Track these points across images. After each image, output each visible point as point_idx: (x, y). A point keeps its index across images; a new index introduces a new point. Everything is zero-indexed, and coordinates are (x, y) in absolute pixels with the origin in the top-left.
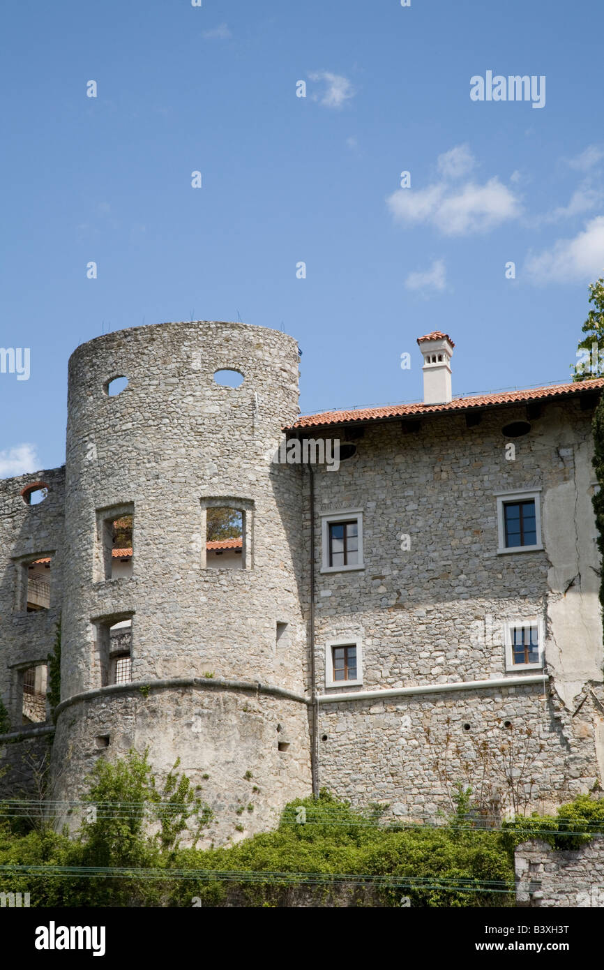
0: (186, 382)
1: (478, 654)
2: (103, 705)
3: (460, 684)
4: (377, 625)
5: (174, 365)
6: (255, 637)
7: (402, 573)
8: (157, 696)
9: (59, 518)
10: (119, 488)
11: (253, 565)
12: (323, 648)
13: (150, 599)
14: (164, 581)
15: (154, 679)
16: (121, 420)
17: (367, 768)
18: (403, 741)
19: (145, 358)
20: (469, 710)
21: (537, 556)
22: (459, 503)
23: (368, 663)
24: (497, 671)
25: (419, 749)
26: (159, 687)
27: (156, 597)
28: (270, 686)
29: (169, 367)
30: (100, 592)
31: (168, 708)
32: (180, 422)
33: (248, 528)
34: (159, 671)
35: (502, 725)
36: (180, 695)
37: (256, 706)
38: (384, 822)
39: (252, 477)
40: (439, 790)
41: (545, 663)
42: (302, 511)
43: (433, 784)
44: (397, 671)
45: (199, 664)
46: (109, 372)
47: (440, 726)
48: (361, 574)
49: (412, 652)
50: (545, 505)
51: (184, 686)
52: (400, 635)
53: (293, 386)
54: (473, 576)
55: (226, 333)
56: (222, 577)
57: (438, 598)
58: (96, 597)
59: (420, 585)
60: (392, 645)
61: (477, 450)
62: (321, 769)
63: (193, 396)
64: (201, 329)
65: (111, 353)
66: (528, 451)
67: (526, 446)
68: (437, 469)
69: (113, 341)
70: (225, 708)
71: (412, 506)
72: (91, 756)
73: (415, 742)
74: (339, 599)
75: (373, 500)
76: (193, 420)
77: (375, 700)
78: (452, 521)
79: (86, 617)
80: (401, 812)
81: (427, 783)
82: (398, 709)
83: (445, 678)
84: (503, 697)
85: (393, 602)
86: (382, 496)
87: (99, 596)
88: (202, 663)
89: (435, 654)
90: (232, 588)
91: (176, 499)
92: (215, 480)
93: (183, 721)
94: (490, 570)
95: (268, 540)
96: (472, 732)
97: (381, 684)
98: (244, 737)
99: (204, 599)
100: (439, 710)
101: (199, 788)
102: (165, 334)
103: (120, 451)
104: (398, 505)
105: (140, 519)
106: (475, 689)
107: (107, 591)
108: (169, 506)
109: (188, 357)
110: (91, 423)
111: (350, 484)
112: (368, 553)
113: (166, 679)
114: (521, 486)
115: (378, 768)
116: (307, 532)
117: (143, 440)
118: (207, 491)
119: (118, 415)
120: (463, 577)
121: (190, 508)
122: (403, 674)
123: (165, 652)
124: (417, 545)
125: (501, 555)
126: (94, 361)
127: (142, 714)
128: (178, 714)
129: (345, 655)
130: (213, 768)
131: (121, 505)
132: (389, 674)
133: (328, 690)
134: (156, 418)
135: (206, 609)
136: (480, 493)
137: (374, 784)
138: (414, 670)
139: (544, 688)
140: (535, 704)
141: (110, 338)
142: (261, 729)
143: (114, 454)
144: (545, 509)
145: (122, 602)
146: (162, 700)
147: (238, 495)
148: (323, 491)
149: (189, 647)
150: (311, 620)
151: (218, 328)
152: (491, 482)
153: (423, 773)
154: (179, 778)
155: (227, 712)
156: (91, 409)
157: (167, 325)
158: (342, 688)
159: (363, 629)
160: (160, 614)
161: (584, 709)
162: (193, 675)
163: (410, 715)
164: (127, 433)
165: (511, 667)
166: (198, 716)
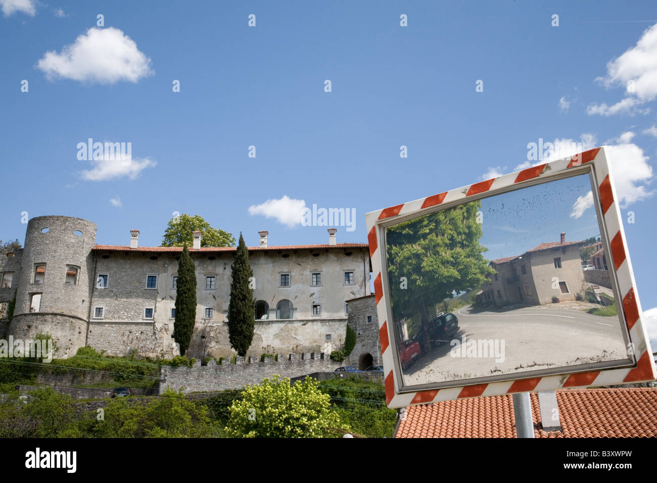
0: (66, 233)
1: (136, 314)
2: (29, 317)
3: (130, 321)
4: (109, 303)
6: (77, 303)
7: (118, 291)
8: (47, 316)
10: (42, 258)
11: (78, 284)
12: (93, 308)
14: (52, 285)
15: (46, 312)
16: (45, 240)
17: (102, 340)
18: (112, 334)
19: (55, 224)
20: (132, 328)
21: (155, 291)
22: (137, 274)
23: (106, 313)
24: (141, 319)
25: (117, 337)
26: (48, 314)
27: (50, 289)
28: (79, 317)
29: (62, 228)
31: (50, 320)
32: (63, 243)
33: (78, 274)
34: (48, 309)
35: (140, 332)
36: (53, 317)
37: (74, 322)
38: (105, 354)
39: (81, 260)
40: (121, 348)
41: (154, 318)
42: (92, 271)
44: (113, 316)
45: (60, 309)
46: (43, 226)
47: (123, 331)
48: (107, 290)
49: (118, 312)
50: (159, 278)
51: (55, 314)
52: (116, 307)
53: (94, 237)
54: (138, 294)
55: (79, 221)
56: (69, 286)
57: (127, 298)
59: (123, 294)
60: (113, 309)
61: (143, 261)
62: (89, 339)
63: (68, 236)
64: (72, 219)
65: (45, 221)
66: (156, 264)
67: (156, 262)
68: (131, 265)
71: (123, 274)
72: (24, 330)
73: (116, 335)
74: (100, 296)
75: (113, 271)
76: (67, 243)
77: (106, 323)
78: (134, 279)
79: (27, 292)
80: (110, 352)
81: (118, 346)
82: (112, 326)
83: (127, 319)
84: (141, 326)
85: (115, 298)
86: (115, 270)
87: (32, 287)
89: (125, 313)
90: (72, 290)
91: (59, 264)
92: (71, 260)
93: (54, 324)
94: (142, 293)
95: (83, 278)
96: (132, 334)
97: (108, 319)
98: (70, 330)
99: (63, 291)
100: (124, 327)
101: (56, 342)
102: (62, 219)
103: (44, 248)
104: (120, 273)
105: (48, 268)
106: (134, 323)
107: (34, 286)
108: (57, 265)
109: (68, 226)
110: (35, 239)
111: (107, 266)
112: (110, 284)
113: (50, 312)
114: (153, 272)
115: (105, 341)
116: (93, 277)
117: (51, 246)
118: (68, 262)
119: (45, 238)
120: (135, 293)
121: (63, 267)
122: (115, 317)
125: (146, 289)
126: (39, 222)
127: (42, 321)
128: (52, 322)
129: (99, 310)
130: (61, 337)
131: (42, 263)
132: (111, 317)
133: (93, 319)
134: (56, 241)
135: (64, 294)
136: (142, 273)
137: (103, 345)
138: (118, 316)
139: (153, 324)
140: (150, 328)
141: (45, 217)
142: (75, 328)
143: (42, 249)
146: (49, 318)
147: (77, 265)
148: (99, 266)
149: (58, 304)
150: (91, 300)
151: (77, 219)
152: (145, 270)
155: (66, 322)
156: (36, 235)
157: (63, 216)
158: (97, 319)
159: (105, 304)
160: (50, 294)
161: (163, 330)
162: (58, 312)
163: (116, 327)
164: (47, 244)
165: (145, 318)
166: (58, 323)
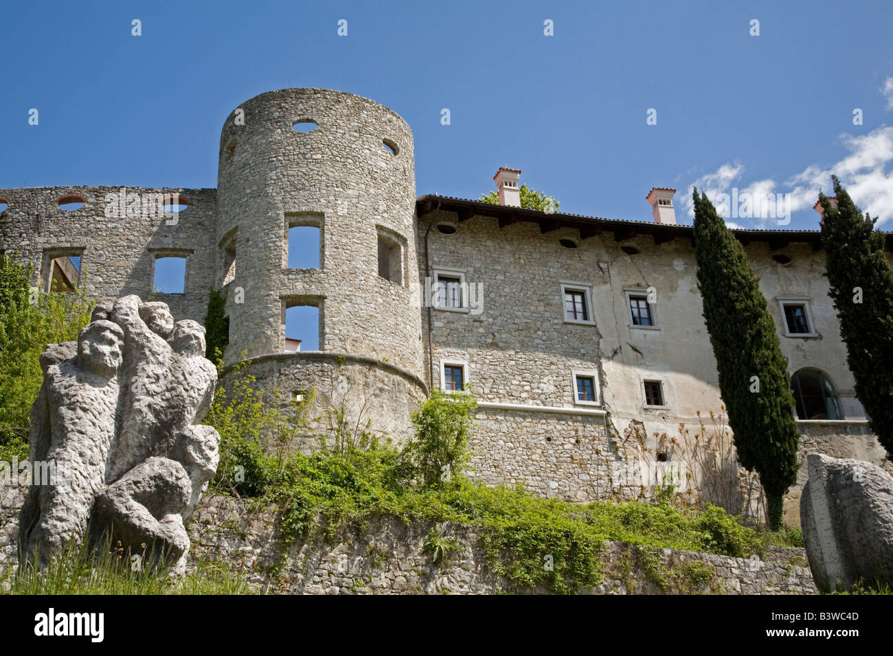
0: (365, 139)
1: (554, 389)
2: (299, 366)
3: (541, 407)
4: (479, 355)
5: (356, 124)
7: (495, 321)
8: (350, 367)
9: (199, 226)
10: (310, 200)
11: (407, 286)
12: (438, 363)
13: (340, 289)
14: (351, 279)
15: (345, 353)
16: (311, 151)
18: (501, 442)
19: (333, 112)
20: (550, 427)
21: (590, 329)
22: (535, 282)
23: (473, 381)
24: (569, 403)
25: (514, 451)
26: (351, 360)
27: (346, 289)
29: (352, 124)
30: (290, 276)
31: (360, 379)
32: (361, 165)
34: (349, 347)
35: (574, 441)
36: (367, 370)
37: (414, 394)
39: (405, 223)
41: (603, 402)
42: (420, 262)
43: (526, 477)
44: (495, 390)
45: (379, 349)
46: (299, 115)
47: (529, 436)
48: (465, 316)
49: (506, 379)
50: (593, 296)
51: (371, 364)
52: (496, 365)
54: (547, 334)
56: (391, 287)
57: (523, 344)
58: (286, 280)
59: (509, 332)
60: (491, 371)
61: (544, 250)
63: (370, 150)
64: (374, 107)
65: (301, 102)
66: (578, 259)
67: (576, 255)
68: (517, 256)
69: (304, 94)
70: (399, 389)
71: (500, 277)
72: (287, 406)
73: (510, 444)
74: (449, 331)
75: (471, 266)
76: (369, 167)
77: (479, 409)
78: (529, 293)
79: (275, 294)
81: (522, 477)
82: (497, 418)
83: (531, 401)
84: (574, 422)
85: (490, 341)
86: (478, 265)
87: (289, 279)
88: (381, 350)
89: (523, 383)
90: (397, 298)
91: (359, 220)
92: (385, 215)
93: (371, 390)
95: (414, 272)
96: (553, 444)
97: (483, 398)
99: (380, 300)
100: (527, 424)
102: (349, 101)
103: (311, 173)
104: (490, 274)
105: (330, 227)
106: (554, 413)
107: (298, 277)
108: (354, 223)
109: (366, 122)
110: (279, 148)
111: (453, 252)
113: (355, 355)
114: (575, 280)
115: (484, 460)
116: (422, 277)
117: (331, 170)
118: (380, 221)
119: (309, 147)
120: (540, 333)
121: (369, 230)
122: (500, 394)
123: (353, 334)
124: (505, 304)
125: (566, 324)
126: (282, 104)
127: (337, 379)
128: (366, 385)
129: (455, 372)
130: (394, 434)
131: (312, 213)
132: (489, 391)
134: (343, 157)
135: (382, 308)
136: (548, 279)
137: (481, 471)
138: (508, 392)
139: (604, 420)
140: (598, 430)
143: (305, 174)
144: (594, 299)
145: (313, 287)
146: (354, 371)
147: (400, 233)
148: (433, 252)
149: (373, 334)
151: (384, 110)
152: (554, 273)
153: (518, 468)
154: (370, 437)
155: (400, 392)
156: (280, 138)
157: (350, 95)
159: (468, 356)
160: (348, 304)
161: (631, 439)
162: (374, 356)
163: (506, 424)
164: (317, 162)
165: (578, 402)
166: (381, 390)
